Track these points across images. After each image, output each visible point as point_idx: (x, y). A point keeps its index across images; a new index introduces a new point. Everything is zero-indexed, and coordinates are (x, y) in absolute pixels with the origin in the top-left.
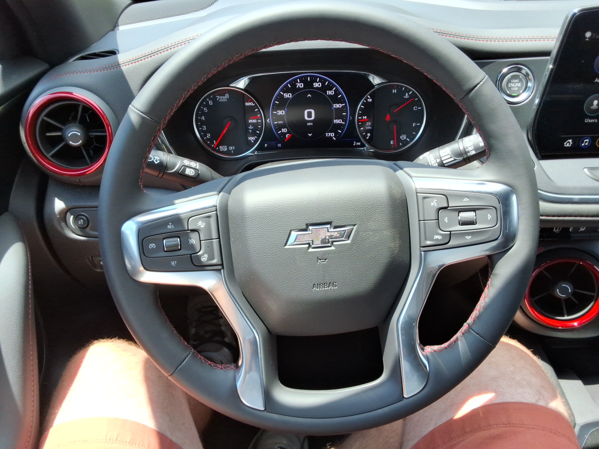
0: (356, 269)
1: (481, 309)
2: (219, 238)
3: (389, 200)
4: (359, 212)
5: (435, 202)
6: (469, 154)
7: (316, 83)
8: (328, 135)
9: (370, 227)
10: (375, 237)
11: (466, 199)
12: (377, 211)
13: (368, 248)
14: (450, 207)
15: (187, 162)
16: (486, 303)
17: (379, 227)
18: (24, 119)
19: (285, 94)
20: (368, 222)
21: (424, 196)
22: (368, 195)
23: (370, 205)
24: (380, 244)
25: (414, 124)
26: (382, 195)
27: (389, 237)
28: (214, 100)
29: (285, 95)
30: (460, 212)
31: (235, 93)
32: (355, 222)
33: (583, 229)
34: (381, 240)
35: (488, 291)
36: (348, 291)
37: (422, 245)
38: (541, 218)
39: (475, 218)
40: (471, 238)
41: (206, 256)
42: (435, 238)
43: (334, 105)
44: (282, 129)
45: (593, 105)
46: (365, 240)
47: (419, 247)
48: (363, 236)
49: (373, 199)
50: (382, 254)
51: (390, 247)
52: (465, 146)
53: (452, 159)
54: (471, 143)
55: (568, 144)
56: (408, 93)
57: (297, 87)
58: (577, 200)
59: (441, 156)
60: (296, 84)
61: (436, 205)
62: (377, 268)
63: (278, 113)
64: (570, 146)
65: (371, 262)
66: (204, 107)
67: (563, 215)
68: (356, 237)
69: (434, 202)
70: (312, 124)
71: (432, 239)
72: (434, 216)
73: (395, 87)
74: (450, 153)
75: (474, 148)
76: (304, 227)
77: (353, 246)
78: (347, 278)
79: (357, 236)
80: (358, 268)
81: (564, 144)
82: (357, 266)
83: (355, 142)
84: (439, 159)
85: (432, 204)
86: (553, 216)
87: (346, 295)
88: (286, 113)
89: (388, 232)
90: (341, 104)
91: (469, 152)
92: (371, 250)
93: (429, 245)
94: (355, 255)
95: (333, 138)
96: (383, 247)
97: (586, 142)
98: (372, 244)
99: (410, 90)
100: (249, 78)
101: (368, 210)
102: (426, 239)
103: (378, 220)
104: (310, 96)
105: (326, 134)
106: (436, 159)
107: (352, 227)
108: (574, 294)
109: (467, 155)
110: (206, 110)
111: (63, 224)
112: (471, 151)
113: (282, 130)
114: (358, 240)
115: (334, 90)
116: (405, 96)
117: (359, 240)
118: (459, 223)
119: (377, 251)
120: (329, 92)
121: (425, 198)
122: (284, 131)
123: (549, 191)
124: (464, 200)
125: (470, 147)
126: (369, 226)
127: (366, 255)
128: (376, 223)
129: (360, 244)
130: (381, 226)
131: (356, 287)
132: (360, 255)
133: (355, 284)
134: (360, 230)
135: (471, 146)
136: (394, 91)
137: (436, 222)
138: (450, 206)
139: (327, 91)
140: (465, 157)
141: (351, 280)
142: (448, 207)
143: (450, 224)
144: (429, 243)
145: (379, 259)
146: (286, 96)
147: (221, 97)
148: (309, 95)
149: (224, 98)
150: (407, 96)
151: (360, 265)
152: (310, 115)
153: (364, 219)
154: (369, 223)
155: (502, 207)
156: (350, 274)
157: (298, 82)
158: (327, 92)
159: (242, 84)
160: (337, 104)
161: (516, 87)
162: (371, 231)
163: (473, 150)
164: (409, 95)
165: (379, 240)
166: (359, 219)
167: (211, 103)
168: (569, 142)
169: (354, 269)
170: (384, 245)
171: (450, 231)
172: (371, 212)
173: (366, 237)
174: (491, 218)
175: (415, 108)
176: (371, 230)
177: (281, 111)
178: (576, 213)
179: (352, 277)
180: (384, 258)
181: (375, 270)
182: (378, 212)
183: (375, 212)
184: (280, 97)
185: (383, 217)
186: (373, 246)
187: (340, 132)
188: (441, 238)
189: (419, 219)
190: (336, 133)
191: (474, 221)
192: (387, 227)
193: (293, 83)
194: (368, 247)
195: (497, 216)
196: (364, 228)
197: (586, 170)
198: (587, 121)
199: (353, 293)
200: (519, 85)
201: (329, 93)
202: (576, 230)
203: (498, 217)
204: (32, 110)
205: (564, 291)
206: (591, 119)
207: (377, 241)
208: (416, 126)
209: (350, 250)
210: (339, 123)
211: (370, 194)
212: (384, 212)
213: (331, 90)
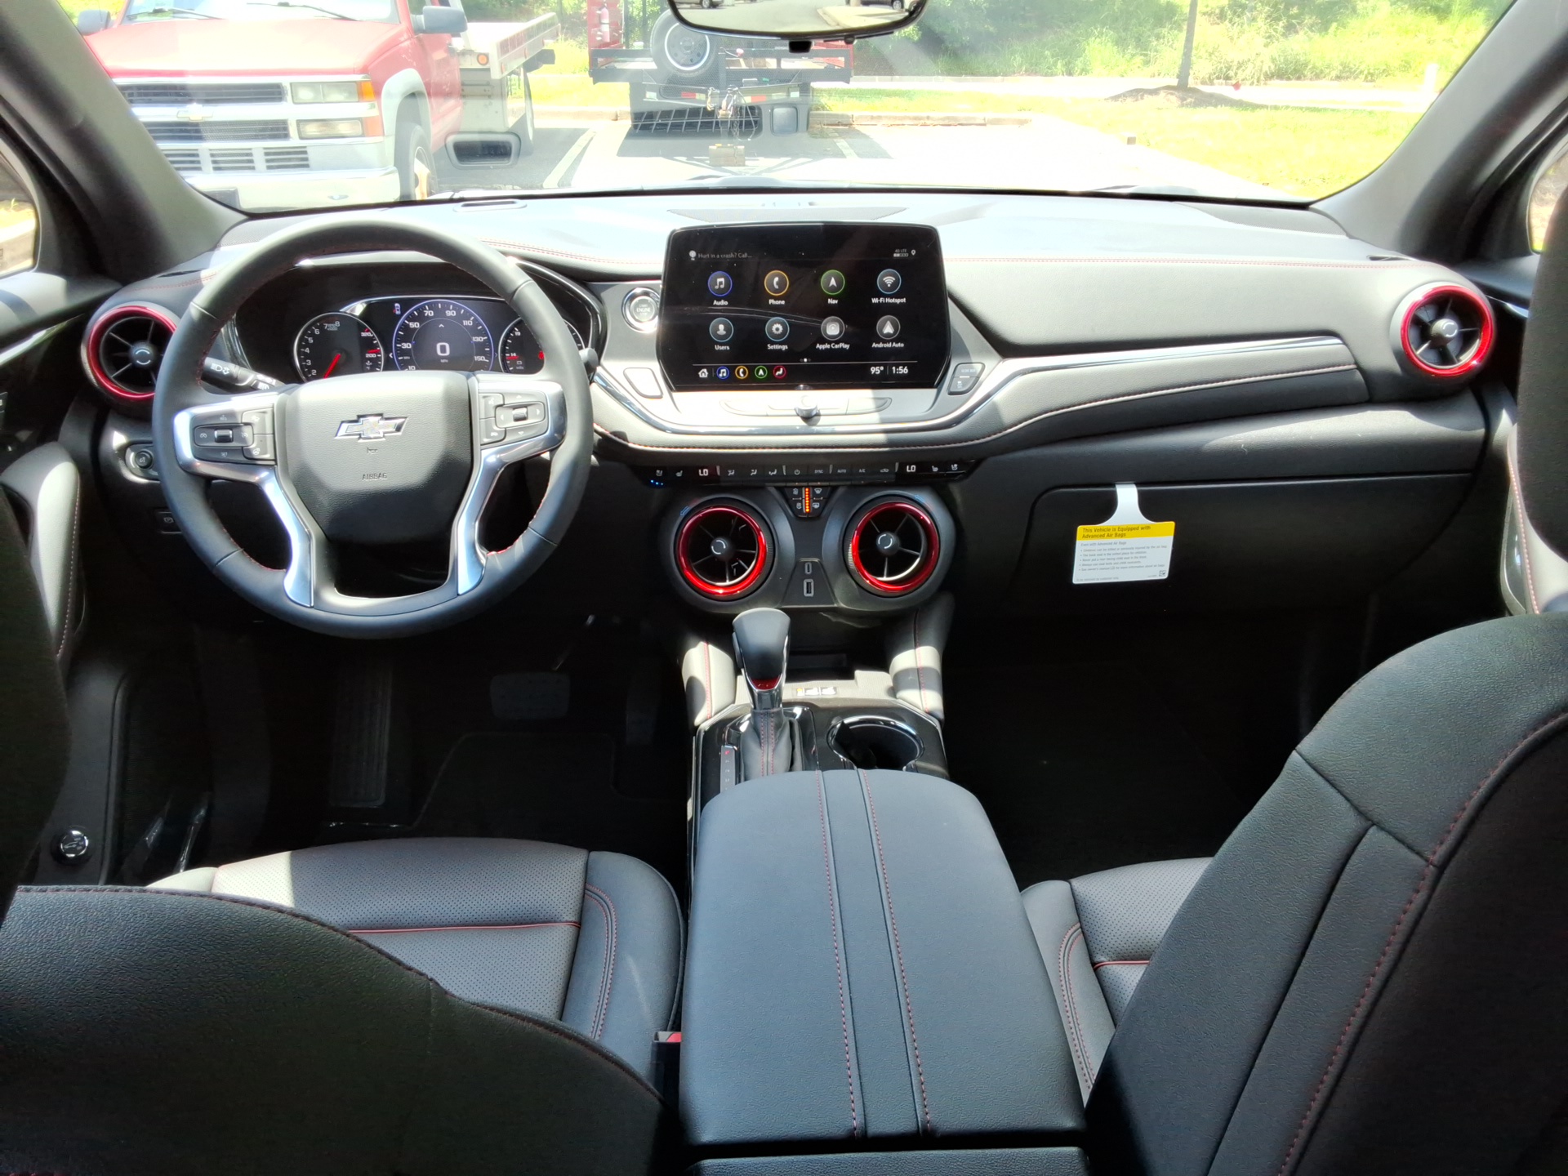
2: (274, 434)
5: (494, 400)
7: (449, 311)
9: (422, 420)
11: (521, 398)
12: (430, 405)
14: (507, 405)
15: (261, 376)
17: (432, 421)
18: (86, 337)
19: (410, 323)
27: (442, 431)
28: (321, 328)
30: (514, 409)
31: (347, 320)
32: (406, 416)
37: (482, 442)
39: (526, 414)
40: (523, 433)
41: (258, 449)
43: (474, 338)
44: (410, 366)
45: (719, 330)
46: (417, 434)
47: (480, 446)
57: (426, 315)
60: (425, 311)
61: (495, 403)
63: (403, 346)
64: (706, 376)
66: (309, 337)
68: (407, 429)
70: (447, 361)
71: (490, 436)
72: (492, 415)
76: (355, 418)
81: (699, 375)
85: (492, 402)
88: (413, 346)
90: (482, 338)
93: (488, 442)
97: (723, 372)
100: (366, 303)
102: (485, 436)
104: (443, 327)
107: (403, 420)
108: (732, 552)
110: (311, 340)
111: (121, 463)
115: (472, 321)
118: (513, 420)
121: (484, 397)
122: (412, 369)
123: (672, 422)
128: (428, 416)
132: (411, 450)
134: (412, 423)
137: (493, 419)
142: (504, 404)
143: (506, 421)
144: (486, 440)
146: (412, 326)
147: (330, 325)
148: (442, 325)
149: (334, 327)
152: (443, 349)
153: (416, 413)
154: (421, 416)
157: (426, 309)
158: (463, 322)
159: (358, 308)
160: (478, 338)
161: (645, 312)
162: (423, 425)
166: (410, 413)
167: (317, 332)
168: (703, 372)
171: (506, 428)
172: (424, 407)
176: (423, 422)
184: (405, 327)
188: (497, 435)
189: (480, 415)
191: (525, 417)
193: (421, 310)
196: (416, 422)
198: (717, 348)
200: (649, 310)
201: (466, 323)
204: (95, 328)
206: (721, 345)
210: (481, 361)
212: (437, 407)
213: (468, 319)
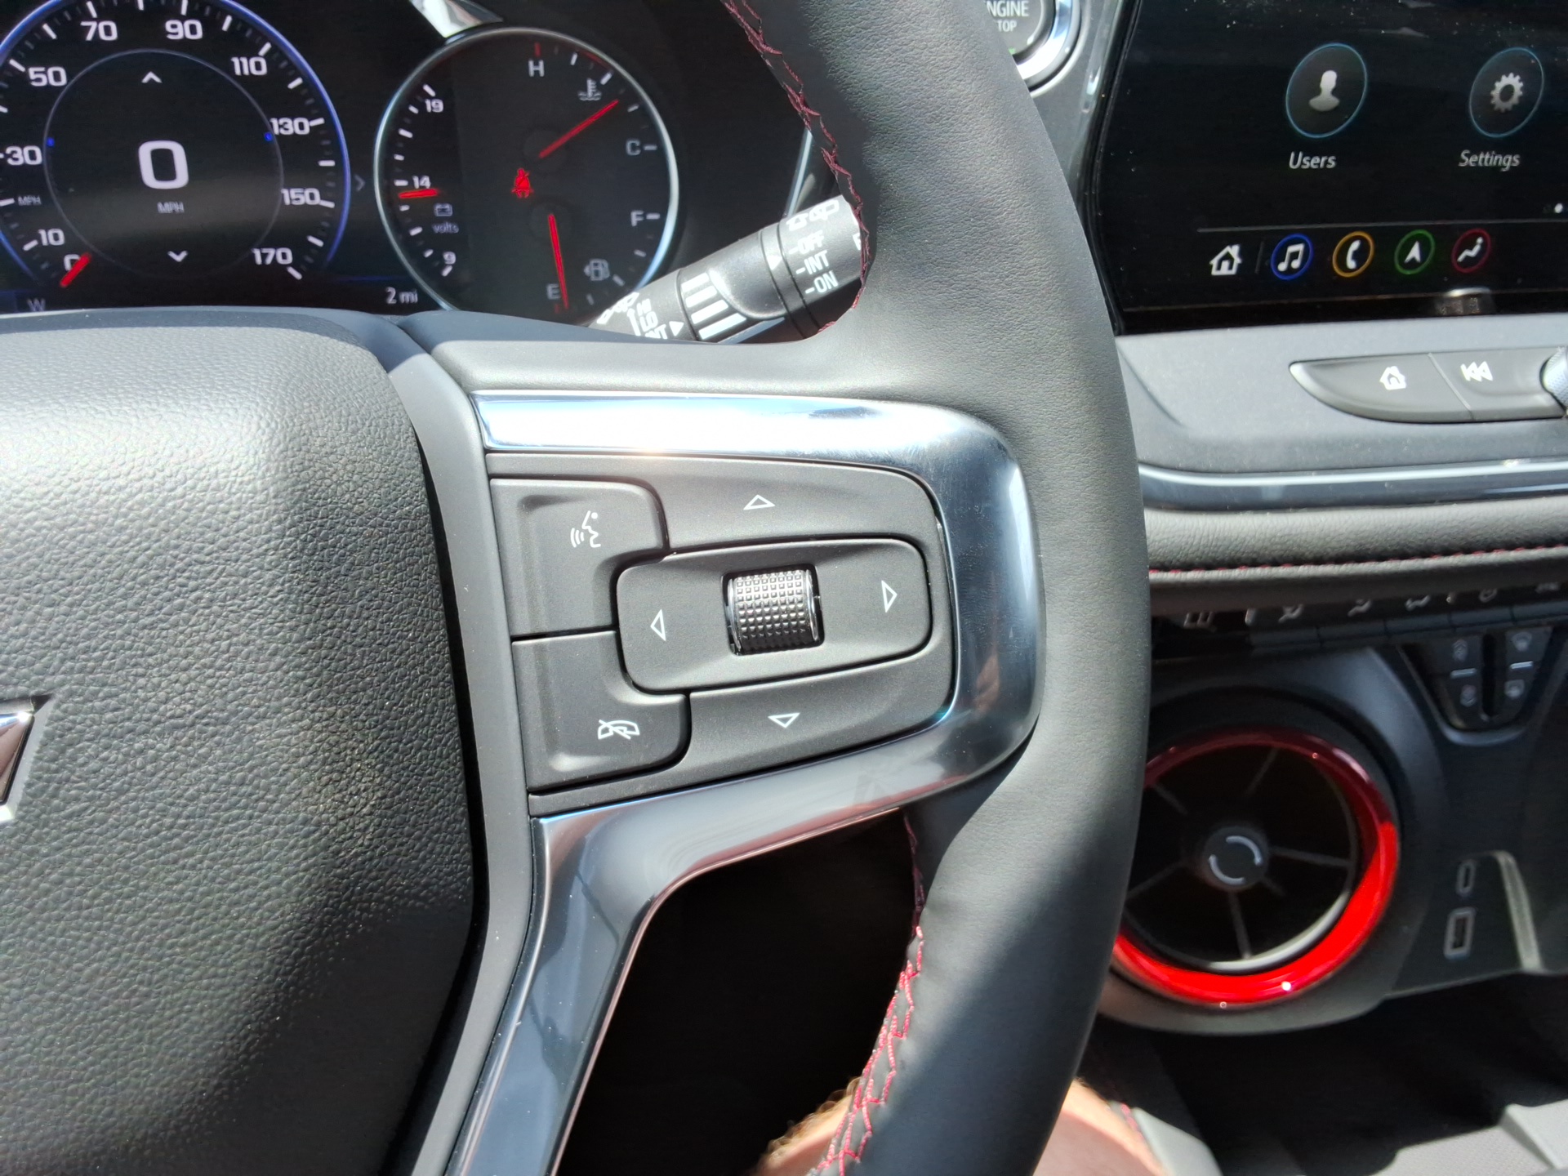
0: (79, 987)
1: (882, 1103)
3: (280, 522)
4: (63, 608)
5: (591, 522)
6: (809, 291)
7: (178, 23)
8: (264, 256)
9: (151, 704)
10: (195, 766)
11: (759, 502)
12: (194, 595)
13: (152, 846)
14: (680, 550)
16: (903, 1062)
17: (219, 702)
19: (32, 71)
20: (137, 675)
21: (526, 494)
22: (132, 495)
23: (141, 559)
24: (233, 806)
25: (638, 216)
26: (230, 494)
27: (297, 756)
29: (32, 76)
30: (730, 576)
32: (37, 684)
33: (1293, 611)
34: (242, 784)
35: (912, 996)
36: (39, 1134)
37: (538, 781)
38: (1154, 576)
39: (812, 606)
40: (797, 721)
42: (601, 736)
43: (274, 121)
44: (42, 233)
45: (1317, 91)
46: (121, 792)
47: (524, 793)
48: (107, 770)
49: (162, 524)
50: (250, 873)
51: (305, 822)
52: (791, 252)
53: (736, 320)
54: (817, 239)
55: (1225, 264)
56: (597, 80)
57: (90, 37)
58: (1274, 496)
59: (690, 303)
60: (84, 24)
61: (596, 542)
62: (224, 966)
63: (10, 156)
64: (1233, 272)
65: (182, 933)
67: (1223, 561)
68: (49, 781)
69: (584, 527)
70: (179, 207)
71: (584, 744)
72: (592, 611)
73: (537, 52)
74: (726, 291)
75: (830, 261)
77: (39, 839)
78: (16, 1054)
79: (65, 774)
80: (90, 979)
81: (1211, 266)
82: (80, 970)
83: (392, 291)
84: (680, 320)
85: (576, 538)
86: (1188, 567)
87: (28, 1159)
88: (49, 154)
89: (283, 731)
90: (305, 121)
91: (808, 280)
92: (173, 855)
93: (573, 777)
94: (57, 900)
95: (292, 271)
96: (256, 823)
97: (1294, 256)
98: (178, 816)
99: (604, 68)
101: (125, 597)
102: (554, 746)
103: (206, 653)
104: (157, 80)
105: (253, 256)
106: (664, 320)
107: (17, 715)
108: (1275, 865)
109: (801, 296)
112: (819, 274)
113: (39, 238)
114: (67, 801)
115: (266, 57)
116: (585, 90)
117: (77, 799)
118: (731, 640)
119: (213, 859)
120: (241, 64)
121: (533, 502)
122: (53, 242)
123: (1163, 462)
124: (749, 507)
125: (812, 254)
126: (146, 700)
127: (138, 888)
128: (193, 673)
129: (91, 823)
130: (230, 696)
131: (91, 1102)
132: (95, 897)
133: (79, 1080)
134: (82, 732)
135: (818, 250)
136: (536, 68)
137: (602, 639)
138: (676, 541)
139: (236, 60)
140: (795, 304)
141: (49, 1063)
142: (666, 549)
143: (684, 648)
144: (568, 764)
145: (237, 903)
146: (39, 80)
148: (151, 76)
150: (591, 92)
151: (101, 960)
152: (164, 166)
153: (102, 658)
154: (142, 681)
155: (952, 537)
156: (38, 1024)
157: (89, 17)
158: (232, 64)
160: (289, 121)
161: (1008, 18)
162: (161, 734)
163: (826, 270)
164: (599, 87)
165: (227, 783)
166: (63, 661)
168: (1228, 257)
169: (65, 989)
170: (264, 811)
171: (686, 691)
172: (149, 607)
173: (125, 773)
174: (896, 601)
175: (634, 147)
176: (158, 722)
177: (27, 149)
178: (1274, 548)
179: (52, 1043)
180: (269, 898)
181: (215, 976)
182: (203, 603)
183: (181, 608)
184: (14, 86)
185: (243, 636)
186: (184, 827)
187: (319, 243)
188: (637, 732)
189: (510, 628)
190: (301, 250)
191: (806, 627)
192: (279, 699)
193: (69, 22)
194: (147, 836)
195: (929, 589)
196: (109, 716)
197: (1297, 371)
198: (1295, 162)
199: (76, 1140)
200: (1021, 9)
201: (244, 66)
202: (1269, 619)
203: (934, 593)
205: (1235, 860)
206: (1310, 153)
207: (207, 791)
208: (644, 224)
209: (14, 866)
210: (306, 205)
211: (140, 490)
212: (248, 603)
213: (252, 52)
